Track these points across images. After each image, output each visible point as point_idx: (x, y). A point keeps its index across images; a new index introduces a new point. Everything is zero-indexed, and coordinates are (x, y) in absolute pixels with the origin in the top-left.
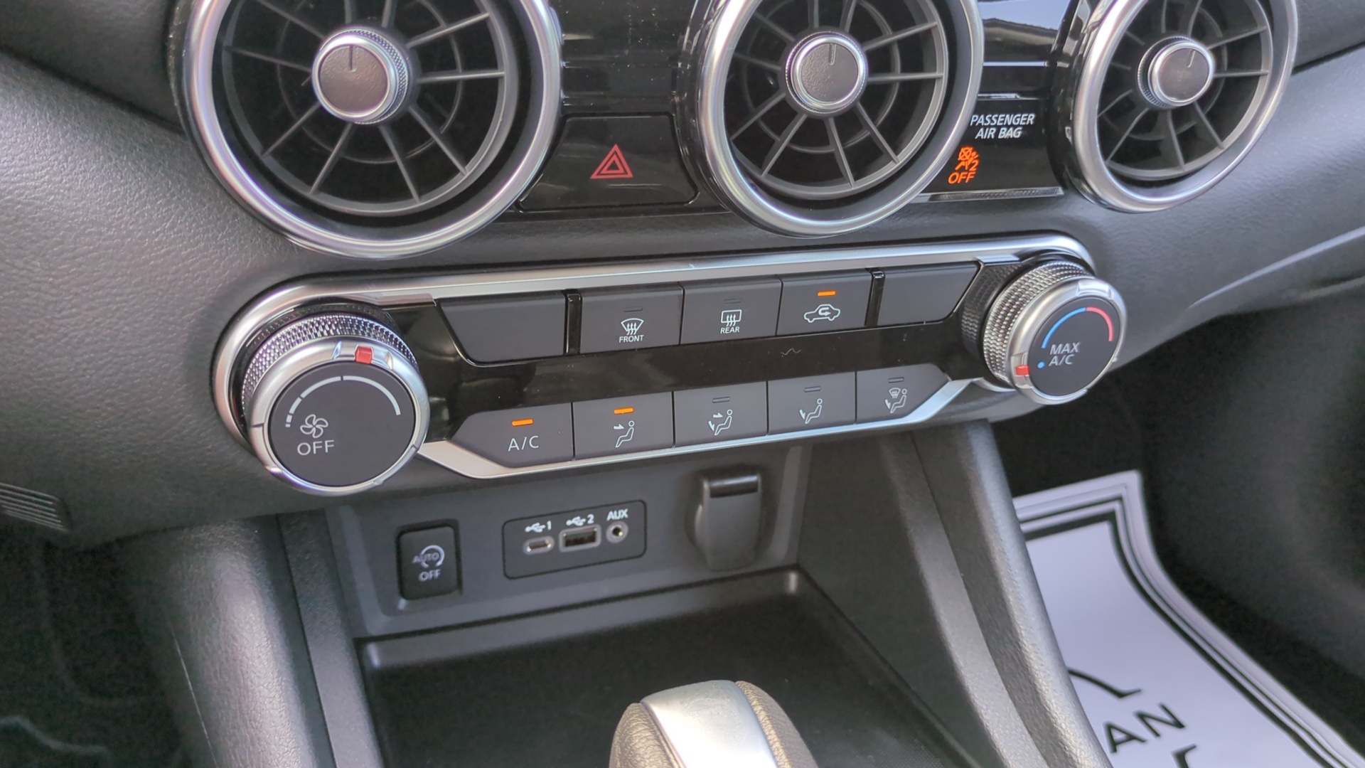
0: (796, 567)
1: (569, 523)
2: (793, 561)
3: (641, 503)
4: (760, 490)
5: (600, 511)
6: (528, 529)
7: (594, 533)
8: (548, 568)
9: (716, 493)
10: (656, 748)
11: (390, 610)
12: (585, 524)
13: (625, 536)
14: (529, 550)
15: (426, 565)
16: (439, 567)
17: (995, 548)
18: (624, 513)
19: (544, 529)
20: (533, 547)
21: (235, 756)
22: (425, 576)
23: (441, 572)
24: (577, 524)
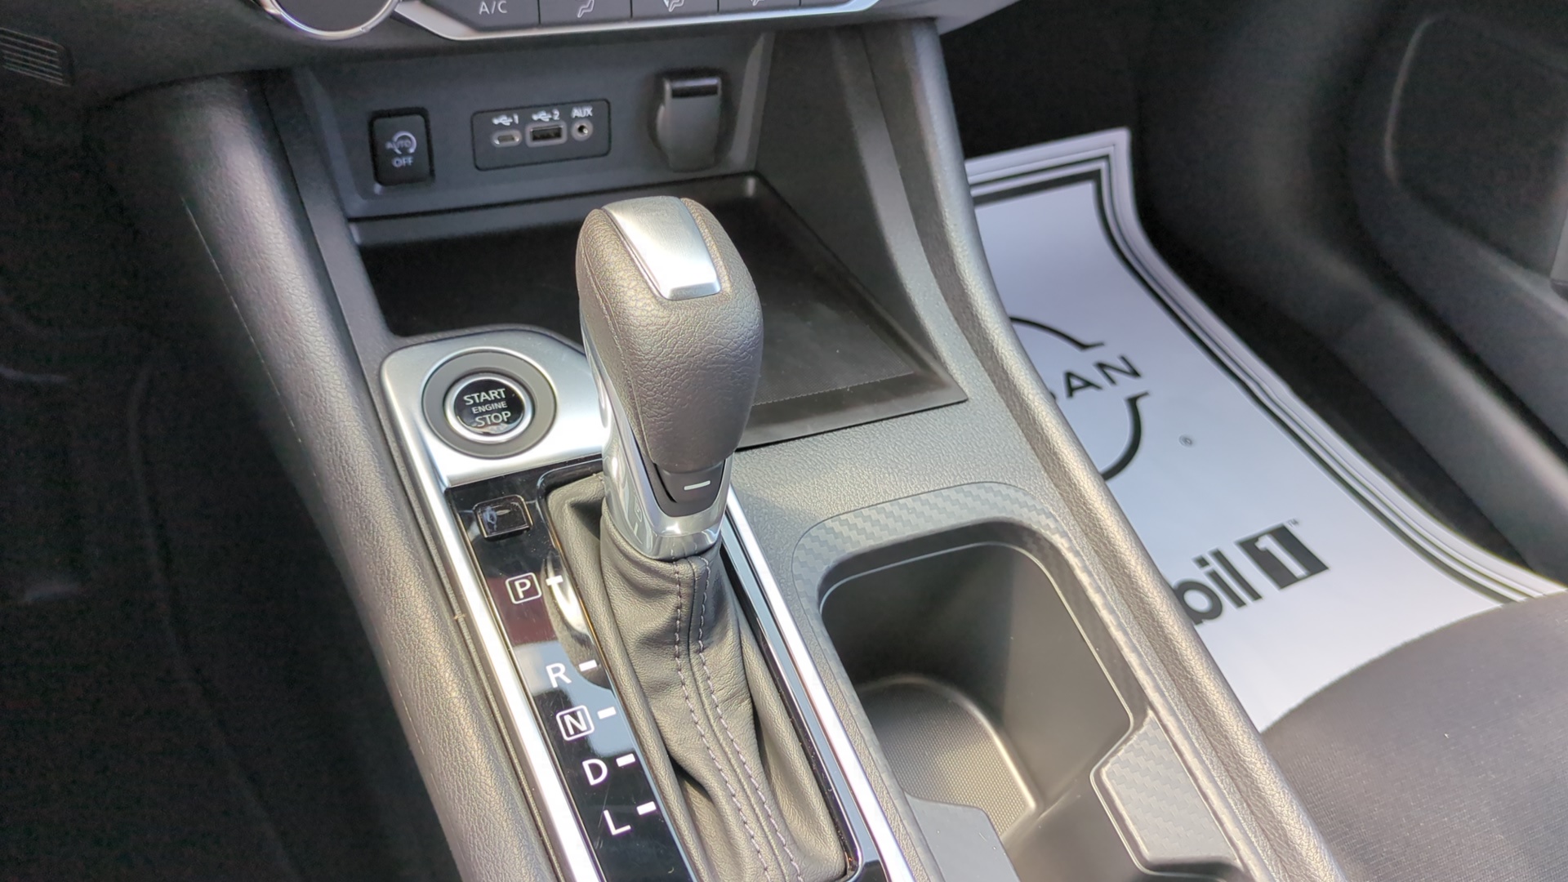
0: (754, 173)
1: (535, 117)
2: (752, 167)
3: (605, 103)
4: (720, 92)
5: (565, 106)
6: (496, 121)
7: (560, 129)
8: (515, 161)
9: (677, 94)
10: (613, 237)
11: (367, 193)
12: (551, 119)
13: (591, 133)
14: (497, 142)
15: (398, 152)
16: (412, 154)
17: (929, 138)
18: (588, 111)
19: (511, 123)
20: (501, 139)
21: (249, 285)
22: (400, 162)
23: (413, 160)
24: (542, 118)
